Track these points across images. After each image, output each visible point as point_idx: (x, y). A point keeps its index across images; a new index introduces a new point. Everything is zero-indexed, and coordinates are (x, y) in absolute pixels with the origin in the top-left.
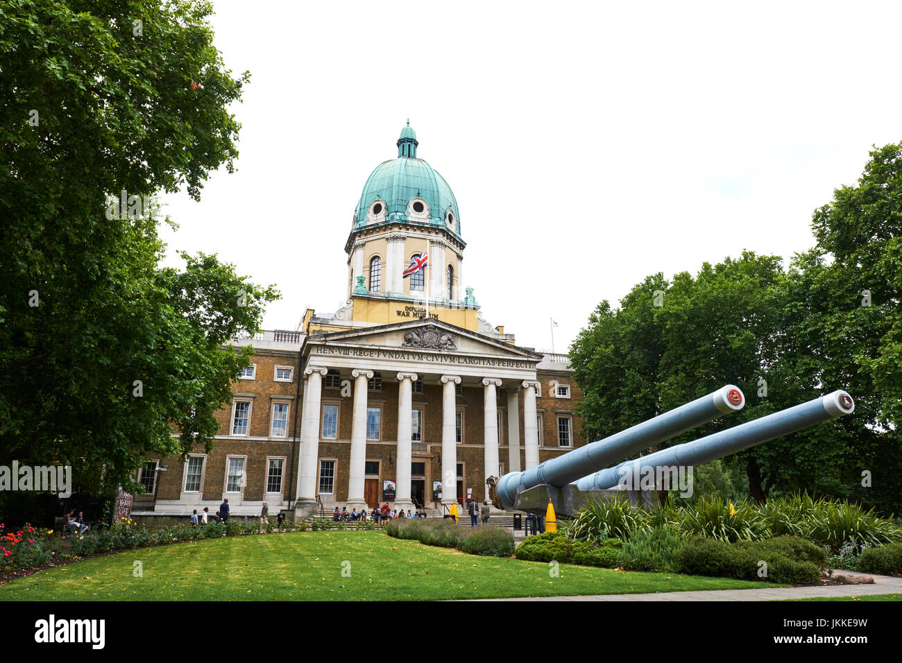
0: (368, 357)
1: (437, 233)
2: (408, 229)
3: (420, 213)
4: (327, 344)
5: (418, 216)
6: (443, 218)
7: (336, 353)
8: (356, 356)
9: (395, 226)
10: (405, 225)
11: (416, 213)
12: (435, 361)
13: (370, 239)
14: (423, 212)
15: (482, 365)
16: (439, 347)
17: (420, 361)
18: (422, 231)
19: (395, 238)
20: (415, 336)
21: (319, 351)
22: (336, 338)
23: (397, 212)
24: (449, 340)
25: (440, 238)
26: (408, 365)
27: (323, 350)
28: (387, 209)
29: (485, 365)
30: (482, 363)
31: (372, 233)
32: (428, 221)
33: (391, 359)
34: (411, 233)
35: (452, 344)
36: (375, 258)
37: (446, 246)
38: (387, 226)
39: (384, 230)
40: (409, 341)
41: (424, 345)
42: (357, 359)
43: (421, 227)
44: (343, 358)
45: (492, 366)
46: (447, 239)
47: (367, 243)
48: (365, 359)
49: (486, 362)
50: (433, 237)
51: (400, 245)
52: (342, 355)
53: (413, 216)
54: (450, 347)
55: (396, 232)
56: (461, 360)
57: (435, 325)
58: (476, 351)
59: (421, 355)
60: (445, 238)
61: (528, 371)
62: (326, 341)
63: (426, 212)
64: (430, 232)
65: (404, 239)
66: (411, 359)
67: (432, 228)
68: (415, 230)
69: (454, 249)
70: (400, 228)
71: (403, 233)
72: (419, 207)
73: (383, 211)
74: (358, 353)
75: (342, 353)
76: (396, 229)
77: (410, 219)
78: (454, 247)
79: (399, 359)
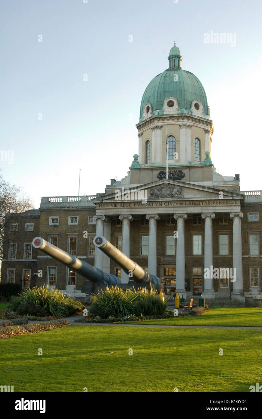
0: (129, 207)
1: (183, 119)
2: (163, 120)
3: (172, 108)
4: (104, 202)
5: (170, 110)
6: (189, 107)
7: (110, 207)
8: (121, 207)
9: (156, 120)
10: (161, 118)
11: (170, 108)
12: (170, 205)
13: (144, 130)
14: (174, 107)
15: (201, 205)
16: (172, 196)
17: (160, 206)
18: (173, 120)
19: (155, 128)
20: (156, 191)
21: (100, 206)
22: (108, 198)
23: (157, 110)
24: (178, 191)
25: (186, 122)
26: (153, 209)
27: (102, 206)
28: (152, 109)
29: (204, 205)
30: (201, 203)
31: (145, 126)
32: (177, 112)
33: (142, 207)
34: (166, 122)
35: (180, 194)
36: (148, 141)
37: (191, 126)
38: (151, 120)
39: (151, 123)
40: (152, 195)
41: (162, 196)
42: (122, 209)
43: (172, 117)
44: (114, 209)
45: (208, 205)
46: (193, 121)
47: (144, 133)
48: (126, 208)
49: (204, 203)
50: (181, 122)
51: (159, 131)
52: (113, 207)
53: (168, 111)
54: (179, 196)
55: (156, 123)
56: (187, 203)
57: (169, 183)
58: (197, 196)
59: (160, 203)
60: (190, 121)
61: (234, 206)
62: (103, 200)
63: (176, 106)
64: (178, 119)
65: (161, 127)
66: (154, 205)
67: (179, 116)
68: (168, 120)
69: (200, 126)
70: (159, 121)
71: (161, 123)
72: (171, 104)
73: (150, 111)
74: (122, 205)
75: (113, 206)
76: (156, 122)
77: (165, 113)
78: (201, 125)
79: (147, 206)
